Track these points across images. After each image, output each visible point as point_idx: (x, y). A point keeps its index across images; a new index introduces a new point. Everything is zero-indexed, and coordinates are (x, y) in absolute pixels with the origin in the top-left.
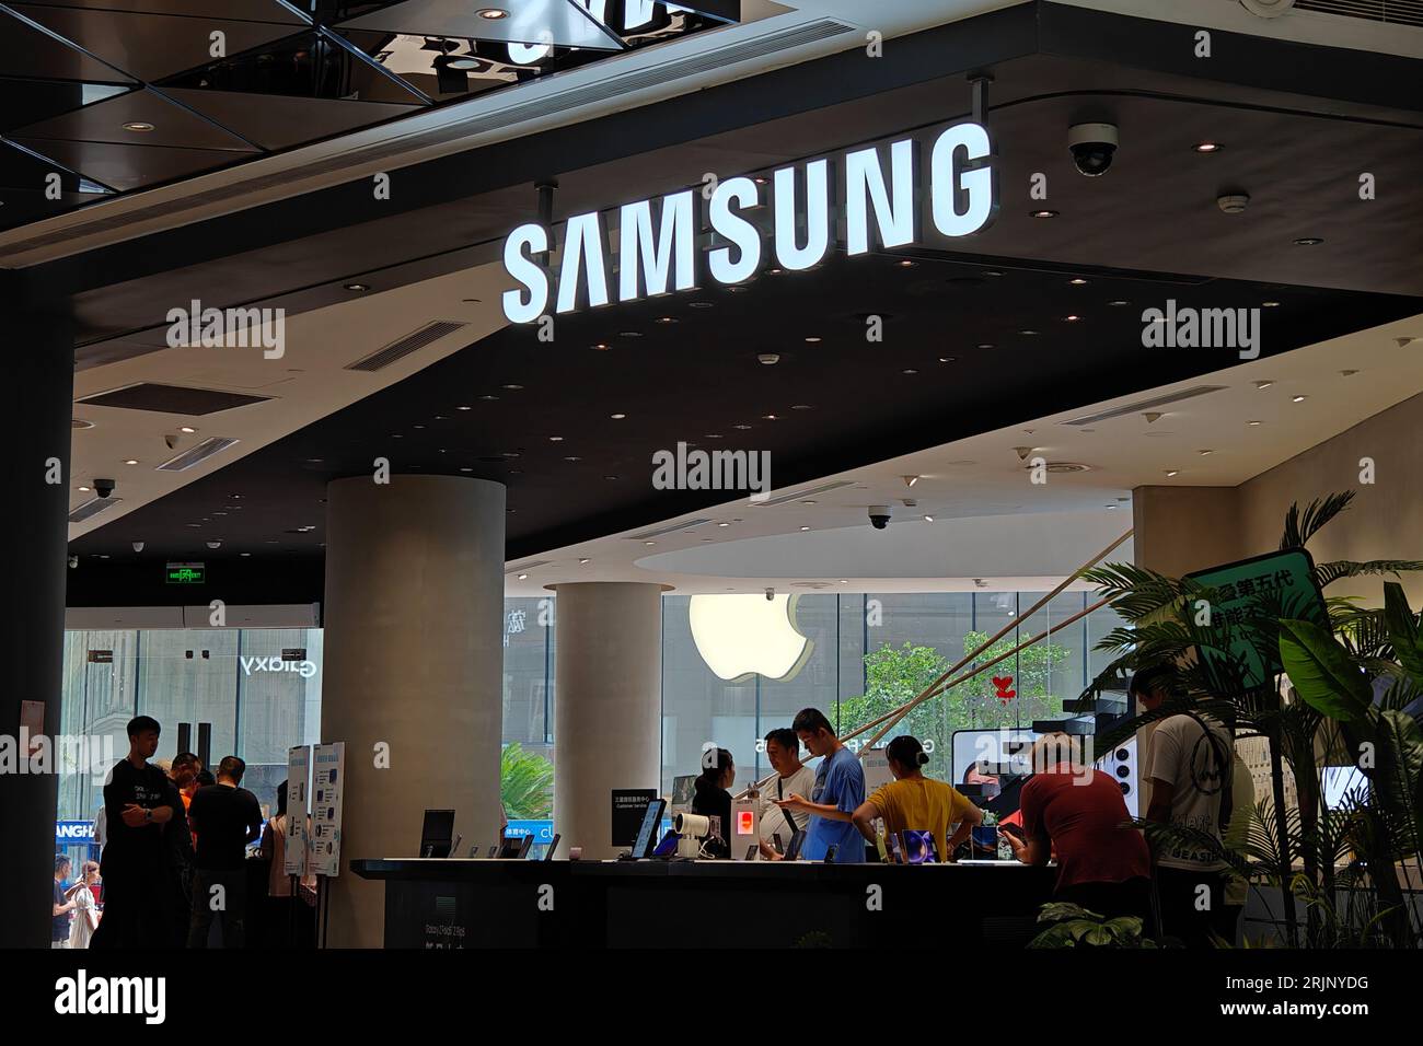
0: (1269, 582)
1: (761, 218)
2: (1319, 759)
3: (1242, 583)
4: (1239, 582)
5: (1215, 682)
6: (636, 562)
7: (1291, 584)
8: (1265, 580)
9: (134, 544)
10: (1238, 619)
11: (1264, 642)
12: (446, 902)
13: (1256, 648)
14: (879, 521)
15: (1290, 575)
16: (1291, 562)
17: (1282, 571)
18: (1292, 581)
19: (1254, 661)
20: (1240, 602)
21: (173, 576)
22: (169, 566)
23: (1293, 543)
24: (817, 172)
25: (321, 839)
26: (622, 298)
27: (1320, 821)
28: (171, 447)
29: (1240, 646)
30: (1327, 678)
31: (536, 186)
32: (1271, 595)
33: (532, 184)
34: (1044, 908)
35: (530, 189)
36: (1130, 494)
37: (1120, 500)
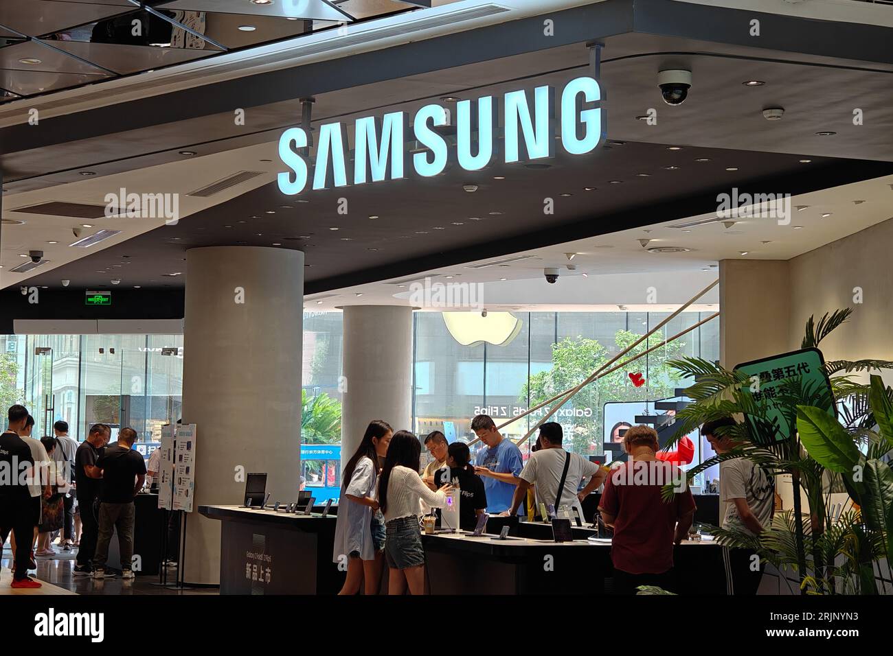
0: (794, 371)
1: (448, 133)
2: (825, 488)
3: (775, 370)
4: (773, 370)
5: (756, 436)
6: (393, 296)
7: (808, 372)
8: (791, 369)
9: (63, 281)
10: (772, 394)
11: (790, 411)
12: (259, 538)
13: (783, 415)
14: (551, 278)
15: (807, 366)
16: (809, 357)
17: (802, 363)
18: (809, 370)
19: (783, 424)
20: (775, 383)
21: (90, 300)
22: (88, 293)
23: (810, 345)
24: (485, 104)
25: (181, 487)
26: (356, 182)
27: (825, 533)
28: (76, 236)
29: (772, 413)
30: (829, 444)
31: (300, 101)
32: (793, 380)
33: (298, 99)
34: (639, 590)
35: (296, 103)
36: (717, 263)
37: (711, 266)
